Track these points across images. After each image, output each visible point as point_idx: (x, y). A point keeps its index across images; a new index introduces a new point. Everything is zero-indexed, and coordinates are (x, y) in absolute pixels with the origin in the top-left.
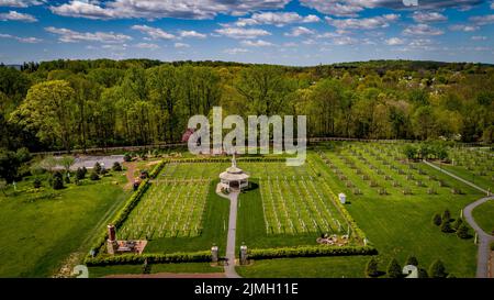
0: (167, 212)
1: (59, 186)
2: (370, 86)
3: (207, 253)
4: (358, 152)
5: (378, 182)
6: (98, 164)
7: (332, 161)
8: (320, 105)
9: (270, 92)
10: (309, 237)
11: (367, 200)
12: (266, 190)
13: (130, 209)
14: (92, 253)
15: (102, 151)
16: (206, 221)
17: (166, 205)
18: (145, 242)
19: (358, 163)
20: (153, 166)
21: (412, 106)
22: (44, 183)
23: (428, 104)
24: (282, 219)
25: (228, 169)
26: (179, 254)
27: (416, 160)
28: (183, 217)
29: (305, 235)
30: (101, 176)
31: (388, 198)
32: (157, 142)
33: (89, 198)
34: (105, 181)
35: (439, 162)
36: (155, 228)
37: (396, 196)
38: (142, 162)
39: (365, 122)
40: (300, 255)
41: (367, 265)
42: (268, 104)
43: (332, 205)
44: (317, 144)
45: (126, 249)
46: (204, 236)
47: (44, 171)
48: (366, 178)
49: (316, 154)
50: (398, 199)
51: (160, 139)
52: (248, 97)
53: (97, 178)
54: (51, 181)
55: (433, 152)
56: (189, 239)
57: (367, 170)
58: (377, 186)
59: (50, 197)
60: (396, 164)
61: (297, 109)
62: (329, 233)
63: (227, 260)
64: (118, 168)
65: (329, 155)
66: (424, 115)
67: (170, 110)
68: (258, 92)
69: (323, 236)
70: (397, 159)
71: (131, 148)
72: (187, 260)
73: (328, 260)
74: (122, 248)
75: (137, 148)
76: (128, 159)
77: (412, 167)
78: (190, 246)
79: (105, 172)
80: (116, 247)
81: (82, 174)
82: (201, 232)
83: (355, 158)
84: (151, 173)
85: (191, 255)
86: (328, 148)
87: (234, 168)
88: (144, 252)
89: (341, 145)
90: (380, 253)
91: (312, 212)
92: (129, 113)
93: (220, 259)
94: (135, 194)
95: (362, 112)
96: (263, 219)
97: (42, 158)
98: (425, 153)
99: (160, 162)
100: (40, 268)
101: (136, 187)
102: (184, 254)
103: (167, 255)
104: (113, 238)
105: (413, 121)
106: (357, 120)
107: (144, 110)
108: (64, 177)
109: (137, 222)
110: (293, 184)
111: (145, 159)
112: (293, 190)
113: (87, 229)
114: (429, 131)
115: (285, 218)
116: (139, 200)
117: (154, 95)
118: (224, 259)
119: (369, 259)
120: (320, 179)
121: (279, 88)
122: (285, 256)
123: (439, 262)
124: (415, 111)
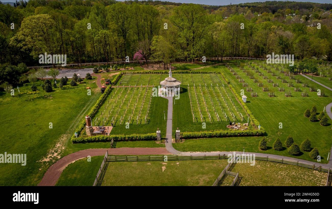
0: (125, 107)
1: (50, 90)
2: (266, 20)
3: (154, 134)
4: (256, 67)
5: (269, 88)
6: (75, 75)
7: (238, 73)
8: (230, 34)
9: (195, 24)
10: (222, 125)
11: (261, 100)
12: (192, 93)
13: (100, 106)
14: (76, 134)
15: (78, 66)
16: (151, 113)
17: (125, 103)
18: (111, 128)
19: (256, 75)
20: (114, 76)
21: (295, 35)
22: (38, 88)
23: (306, 33)
24: (203, 113)
25: (166, 79)
26: (134, 135)
27: (296, 73)
28: (136, 111)
29: (219, 123)
30: (78, 83)
31: (275, 99)
32: (116, 59)
33: (71, 98)
34: (81, 87)
35: (311, 75)
36: (117, 118)
37: (281, 98)
38: (106, 74)
39: (261, 46)
40: (216, 136)
41: (260, 142)
42: (194, 33)
43: (237, 103)
44: (228, 61)
45: (99, 132)
46: (151, 123)
47: (38, 80)
48: (261, 85)
49: (227, 69)
50: (282, 99)
51: (118, 57)
52: (180, 27)
53: (75, 85)
54: (43, 86)
55: (307, 68)
56: (141, 126)
57: (262, 80)
58: (268, 91)
59: (44, 98)
60: (282, 76)
61: (214, 36)
62: (235, 122)
63: (167, 139)
64: (89, 77)
65: (236, 69)
66: (303, 42)
67: (124, 36)
68: (187, 24)
69: (231, 124)
70: (282, 72)
71: (98, 64)
72: (140, 139)
73: (234, 139)
74: (96, 131)
75: (102, 64)
76: (96, 72)
77: (293, 78)
78: (142, 130)
79: (81, 80)
80: (92, 131)
81: (64, 82)
82: (149, 121)
83: (253, 71)
84: (113, 81)
85: (143, 136)
86: (235, 65)
87: (170, 77)
88: (111, 134)
89: (244, 62)
90: (269, 135)
91: (224, 108)
92: (96, 38)
93: (162, 139)
94: (102, 96)
95: (260, 39)
96: (191, 112)
97: (36, 70)
98: (301, 68)
99: (118, 73)
100: (42, 144)
101: (103, 91)
102: (138, 135)
103: (127, 136)
104: (89, 125)
105: (295, 46)
106: (256, 45)
107: (106, 36)
108: (53, 84)
109: (104, 114)
110: (211, 89)
111: (108, 71)
112: (211, 93)
113: (71, 119)
114: (305, 52)
115: (205, 112)
116: (105, 99)
117: (113, 25)
118: (165, 139)
119: (262, 138)
120: (230, 86)
121: (202, 21)
122: (206, 137)
123: (308, 140)
124: (296, 38)
